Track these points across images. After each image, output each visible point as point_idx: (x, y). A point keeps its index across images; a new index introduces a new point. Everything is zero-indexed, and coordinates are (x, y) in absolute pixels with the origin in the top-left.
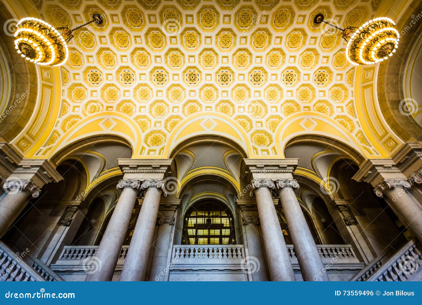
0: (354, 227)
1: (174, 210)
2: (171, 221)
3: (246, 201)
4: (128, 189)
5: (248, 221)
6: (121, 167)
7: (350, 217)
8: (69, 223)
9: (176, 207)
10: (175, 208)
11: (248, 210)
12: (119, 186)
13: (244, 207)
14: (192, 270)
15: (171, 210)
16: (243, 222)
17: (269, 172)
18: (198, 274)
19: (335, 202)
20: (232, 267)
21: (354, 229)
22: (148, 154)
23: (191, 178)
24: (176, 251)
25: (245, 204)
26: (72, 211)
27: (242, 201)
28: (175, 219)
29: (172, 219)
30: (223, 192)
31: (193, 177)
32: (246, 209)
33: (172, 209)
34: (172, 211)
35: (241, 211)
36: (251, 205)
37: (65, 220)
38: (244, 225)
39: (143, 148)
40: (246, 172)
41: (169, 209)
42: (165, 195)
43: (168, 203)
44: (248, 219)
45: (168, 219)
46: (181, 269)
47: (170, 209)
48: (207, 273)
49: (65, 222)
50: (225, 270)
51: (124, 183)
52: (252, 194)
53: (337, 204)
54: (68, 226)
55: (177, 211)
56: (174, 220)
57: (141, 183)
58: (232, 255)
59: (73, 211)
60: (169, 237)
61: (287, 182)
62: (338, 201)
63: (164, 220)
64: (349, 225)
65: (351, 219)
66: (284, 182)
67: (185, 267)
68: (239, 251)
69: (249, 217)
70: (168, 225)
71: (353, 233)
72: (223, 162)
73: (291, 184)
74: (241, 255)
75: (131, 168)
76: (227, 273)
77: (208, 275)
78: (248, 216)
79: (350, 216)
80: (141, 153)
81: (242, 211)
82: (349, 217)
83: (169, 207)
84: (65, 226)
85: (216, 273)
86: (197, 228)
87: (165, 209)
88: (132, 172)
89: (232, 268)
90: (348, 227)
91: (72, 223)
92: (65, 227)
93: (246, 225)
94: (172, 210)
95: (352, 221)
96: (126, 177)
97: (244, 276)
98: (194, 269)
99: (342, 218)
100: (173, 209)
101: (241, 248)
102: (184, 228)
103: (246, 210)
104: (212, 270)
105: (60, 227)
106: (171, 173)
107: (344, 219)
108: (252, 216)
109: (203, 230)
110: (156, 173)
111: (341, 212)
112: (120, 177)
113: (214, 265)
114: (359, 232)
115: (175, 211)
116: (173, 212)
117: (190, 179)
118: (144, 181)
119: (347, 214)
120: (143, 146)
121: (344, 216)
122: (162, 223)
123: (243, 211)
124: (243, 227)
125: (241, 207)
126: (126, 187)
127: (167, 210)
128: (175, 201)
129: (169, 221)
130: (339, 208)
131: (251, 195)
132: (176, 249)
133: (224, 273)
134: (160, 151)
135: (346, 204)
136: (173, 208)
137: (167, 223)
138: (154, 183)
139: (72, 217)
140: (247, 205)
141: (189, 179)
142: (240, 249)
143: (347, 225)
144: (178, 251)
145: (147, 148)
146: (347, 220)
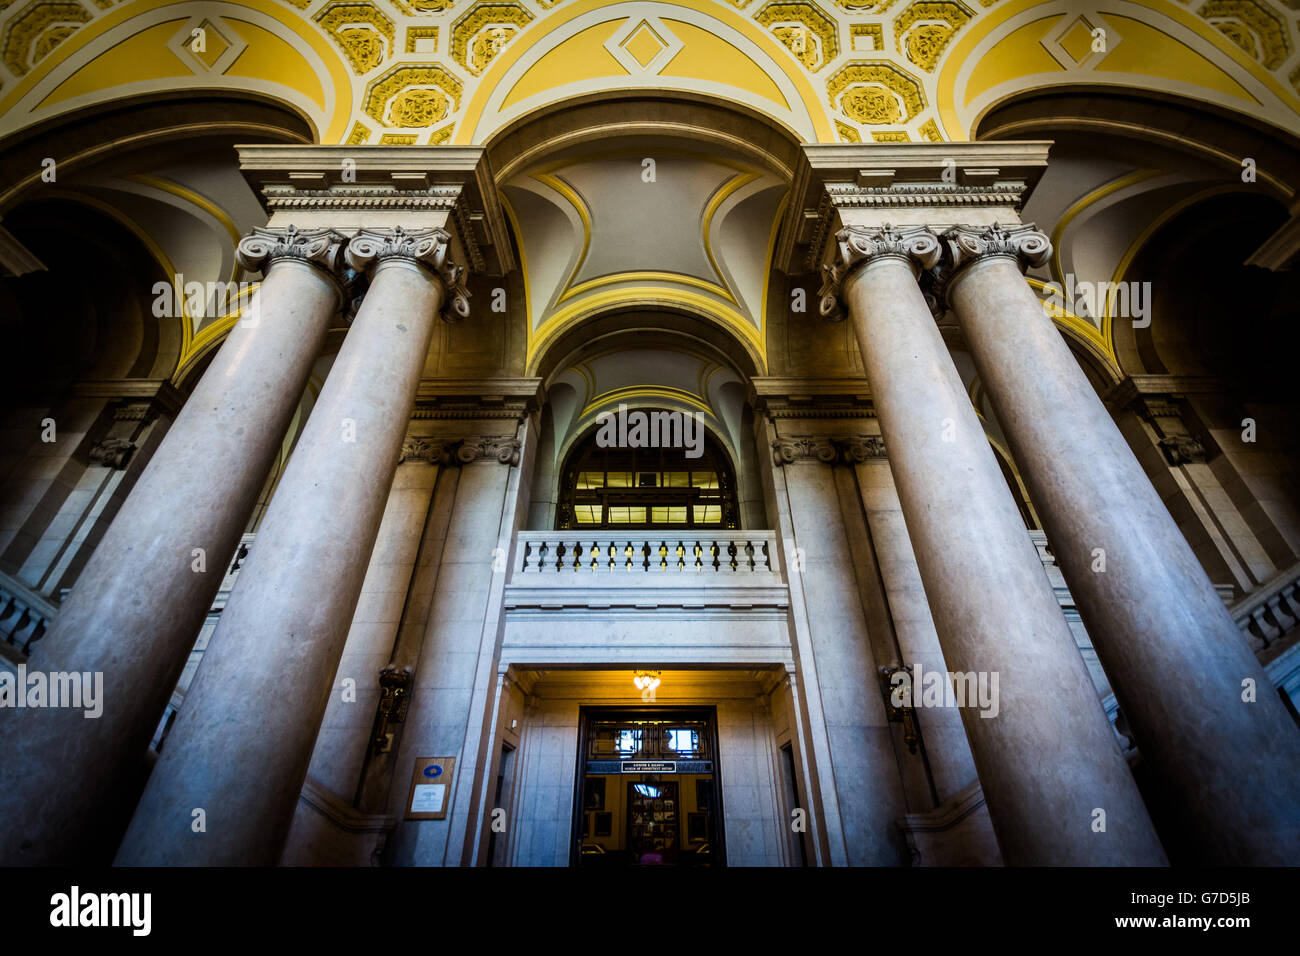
0: (1199, 471)
1: (515, 418)
2: (506, 451)
3: (790, 383)
4: (288, 264)
5: (794, 451)
7: (1186, 436)
8: (120, 457)
9: (523, 405)
10: (518, 409)
11: (794, 417)
12: (245, 250)
13: (783, 404)
14: (586, 607)
15: (504, 418)
16: (777, 455)
17: (916, 204)
18: (610, 621)
19: (1134, 385)
20: (732, 597)
21: (1201, 475)
23: (580, 315)
24: (528, 550)
25: (784, 393)
26: (129, 419)
27: (776, 383)
28: (520, 447)
29: (509, 443)
30: (700, 383)
31: (587, 312)
32: (786, 412)
33: (507, 413)
34: (508, 421)
35: (767, 421)
36: (808, 395)
37: (105, 448)
38: (777, 465)
39: (362, 134)
40: (807, 216)
41: (497, 413)
42: (462, 310)
43: (495, 392)
44: (797, 445)
45: (496, 446)
46: (544, 602)
47: (502, 413)
48: (642, 619)
49: (107, 454)
50: (707, 606)
51: (268, 243)
52: (833, 302)
53: (1142, 390)
54: (121, 467)
55: (527, 421)
56: (516, 448)
57: (346, 240)
58: (734, 563)
59: (133, 420)
60: (498, 504)
61: (995, 236)
62: (1143, 381)
63: (481, 450)
64: (1179, 463)
65: (1190, 444)
66: (983, 236)
67: (563, 597)
68: (758, 551)
69: (798, 440)
70: (496, 462)
71: (1196, 489)
72: (702, 244)
73: (1014, 240)
74: (768, 563)
75: (299, 185)
76: (712, 619)
77: (645, 623)
78: (793, 437)
79: (1187, 433)
81: (772, 421)
82: (1179, 435)
83: (499, 405)
84: (105, 465)
85: (673, 619)
86: (605, 501)
87: (482, 413)
88: (307, 206)
89: (733, 602)
90: (1175, 472)
91: (134, 457)
92: (107, 470)
93: (790, 463)
94: (510, 418)
95: (1197, 448)
96: (282, 221)
97: (777, 629)
98: (592, 602)
99: (1155, 439)
100: (513, 413)
101: (766, 542)
102: (562, 500)
103: (788, 417)
104: (659, 606)
105: (89, 469)
106: (480, 218)
107: (1161, 445)
108: (811, 437)
109: (626, 509)
110: (412, 207)
111: (1151, 420)
113: (670, 593)
114: (1218, 484)
115: (521, 422)
116: (515, 422)
117: (577, 321)
118: (358, 235)
119: (1172, 428)
120: (358, 125)
121: (1161, 434)
122: (472, 457)
123: (777, 421)
124: (777, 473)
125: (770, 404)
126: (278, 255)
127: (489, 418)
128: (519, 384)
129: (499, 451)
130: (1145, 404)
131: (826, 308)
132: (527, 543)
133: (704, 619)
135: (1175, 391)
136: (512, 409)
137: (490, 457)
138: (400, 239)
139: (133, 438)
140: (791, 398)
141: (573, 319)
142: (763, 543)
143: (1173, 464)
144: (535, 551)
145: (377, 131)
146: (1175, 447)
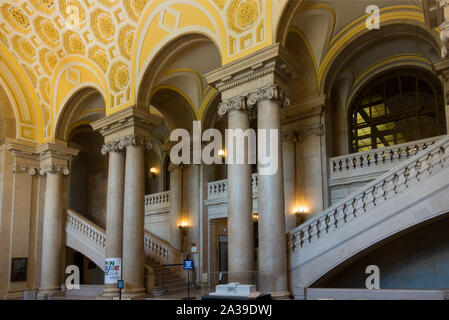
6: (213, 85)
12: (221, 112)
22: (242, 47)
24: (335, 164)
39: (232, 40)
57: (246, 99)
75: (225, 82)
80: (232, 52)
96: (225, 96)
112: (218, 99)
118: (249, 95)
134: (258, 33)
145: (238, 37)
